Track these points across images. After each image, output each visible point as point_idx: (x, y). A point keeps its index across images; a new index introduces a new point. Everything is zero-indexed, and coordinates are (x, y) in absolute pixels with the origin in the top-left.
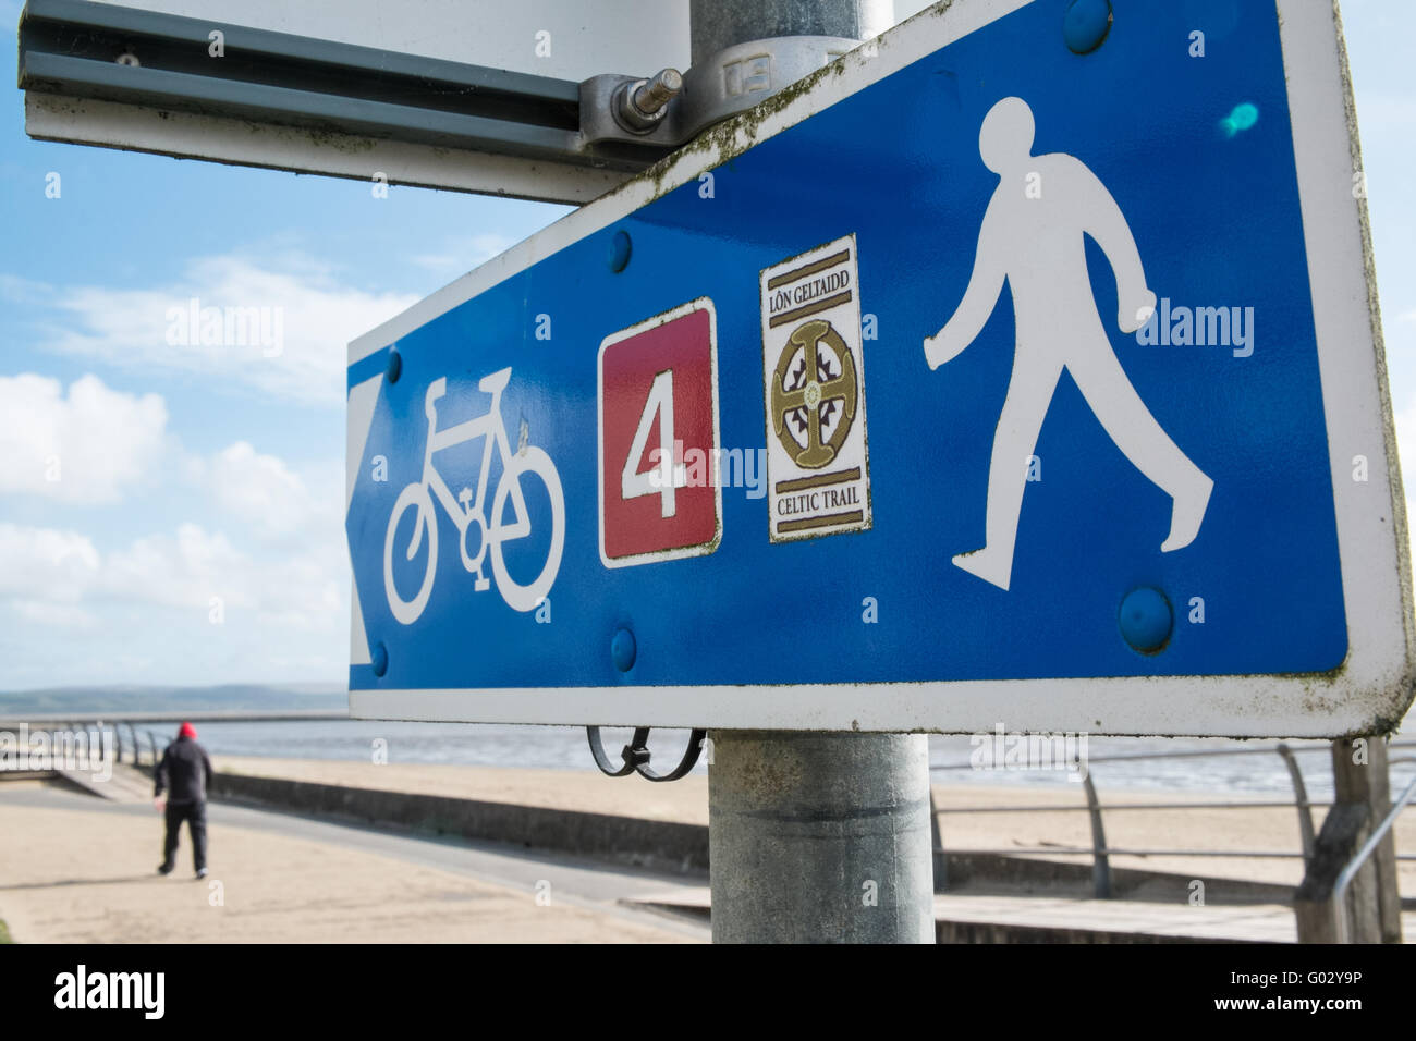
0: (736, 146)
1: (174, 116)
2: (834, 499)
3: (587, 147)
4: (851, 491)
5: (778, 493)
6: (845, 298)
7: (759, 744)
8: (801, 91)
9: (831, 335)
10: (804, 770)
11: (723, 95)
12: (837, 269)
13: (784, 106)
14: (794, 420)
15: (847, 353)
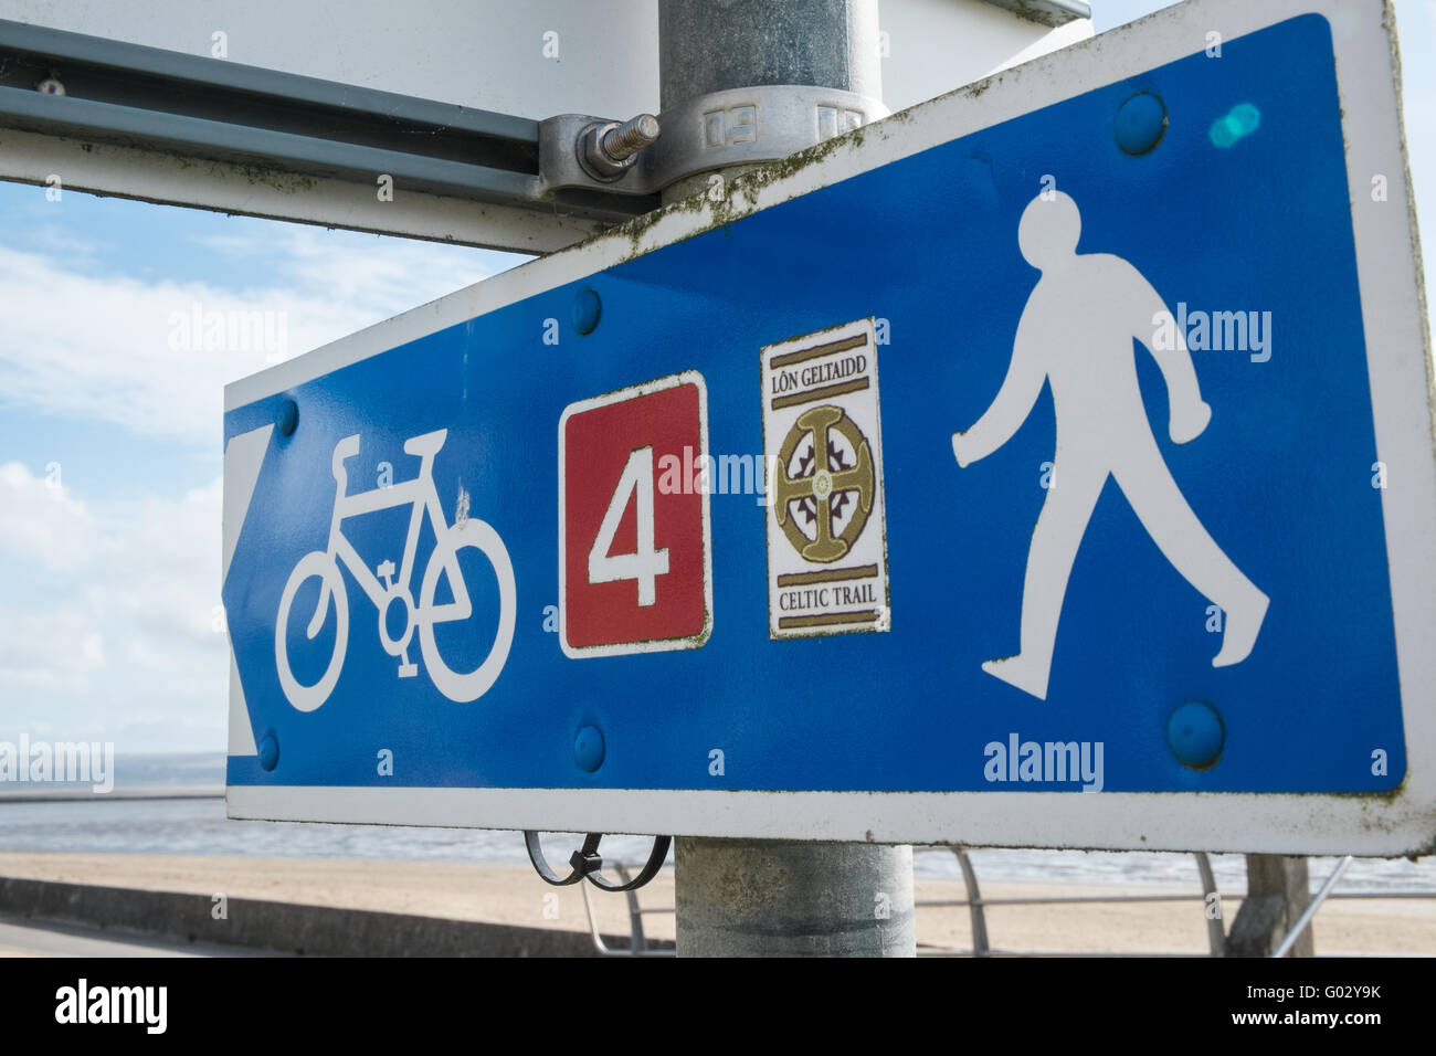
0: (733, 210)
1: (98, 149)
2: (847, 597)
3: (548, 193)
4: (867, 589)
5: (780, 586)
6: (863, 384)
7: (739, 852)
8: (811, 159)
9: (844, 421)
10: (789, 879)
11: (703, 145)
12: (853, 353)
13: (791, 173)
14: (800, 510)
15: (864, 443)
